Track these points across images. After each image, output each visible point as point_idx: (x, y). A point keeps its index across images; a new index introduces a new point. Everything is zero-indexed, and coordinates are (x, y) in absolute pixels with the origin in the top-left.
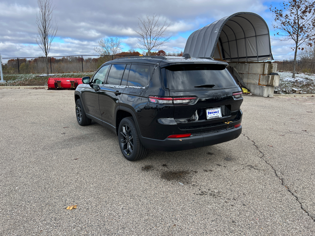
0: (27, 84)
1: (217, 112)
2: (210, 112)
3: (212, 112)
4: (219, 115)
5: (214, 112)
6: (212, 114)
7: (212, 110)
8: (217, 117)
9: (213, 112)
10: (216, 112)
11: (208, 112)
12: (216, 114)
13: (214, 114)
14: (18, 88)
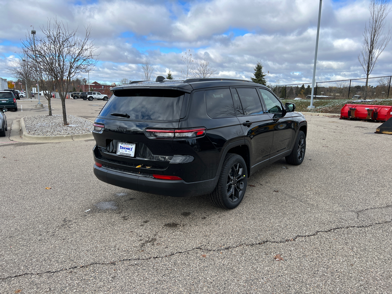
0: (329, 112)
1: (131, 149)
2: (122, 147)
3: (124, 147)
4: (132, 153)
5: (127, 149)
6: (124, 150)
7: (125, 145)
8: (129, 155)
9: (126, 147)
10: (129, 149)
11: (121, 146)
12: (129, 151)
13: (126, 150)
14: (317, 115)
